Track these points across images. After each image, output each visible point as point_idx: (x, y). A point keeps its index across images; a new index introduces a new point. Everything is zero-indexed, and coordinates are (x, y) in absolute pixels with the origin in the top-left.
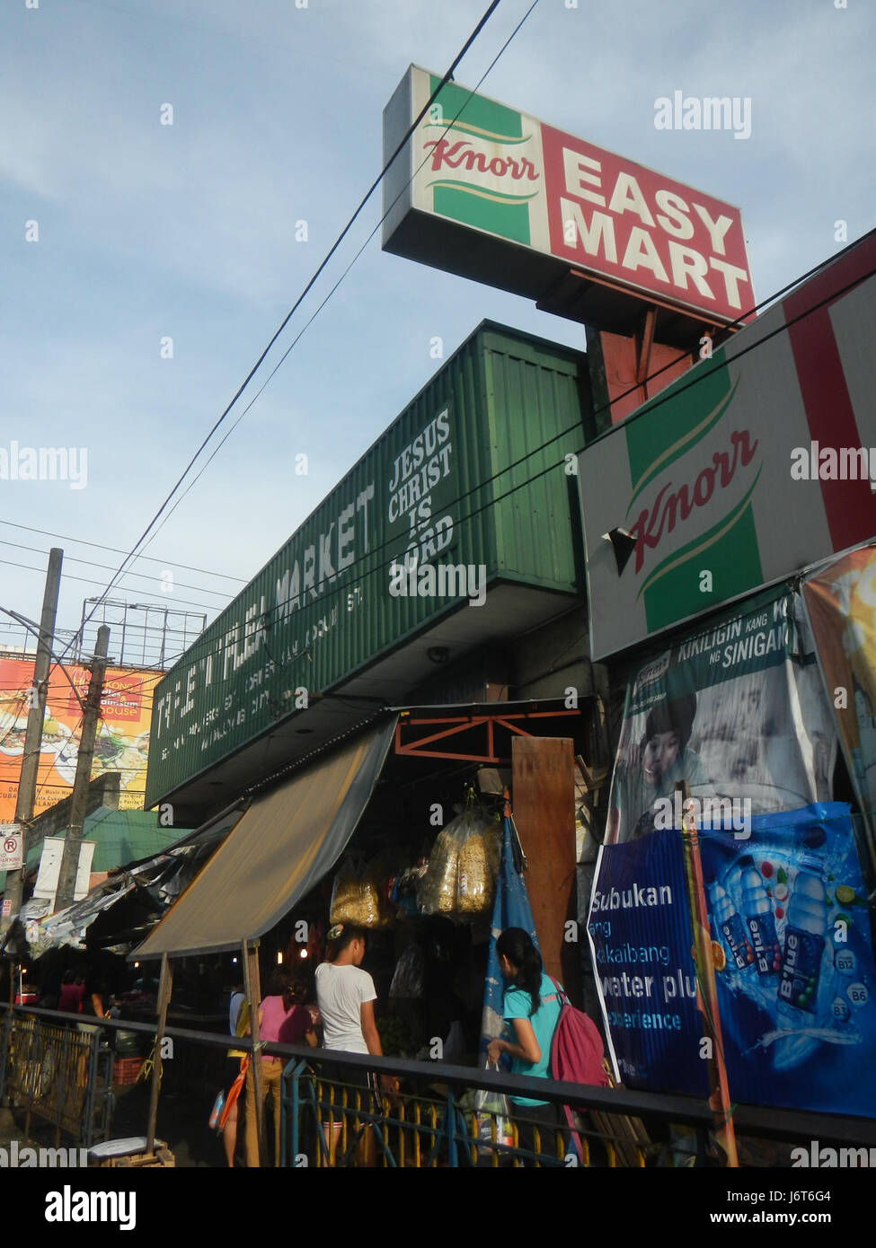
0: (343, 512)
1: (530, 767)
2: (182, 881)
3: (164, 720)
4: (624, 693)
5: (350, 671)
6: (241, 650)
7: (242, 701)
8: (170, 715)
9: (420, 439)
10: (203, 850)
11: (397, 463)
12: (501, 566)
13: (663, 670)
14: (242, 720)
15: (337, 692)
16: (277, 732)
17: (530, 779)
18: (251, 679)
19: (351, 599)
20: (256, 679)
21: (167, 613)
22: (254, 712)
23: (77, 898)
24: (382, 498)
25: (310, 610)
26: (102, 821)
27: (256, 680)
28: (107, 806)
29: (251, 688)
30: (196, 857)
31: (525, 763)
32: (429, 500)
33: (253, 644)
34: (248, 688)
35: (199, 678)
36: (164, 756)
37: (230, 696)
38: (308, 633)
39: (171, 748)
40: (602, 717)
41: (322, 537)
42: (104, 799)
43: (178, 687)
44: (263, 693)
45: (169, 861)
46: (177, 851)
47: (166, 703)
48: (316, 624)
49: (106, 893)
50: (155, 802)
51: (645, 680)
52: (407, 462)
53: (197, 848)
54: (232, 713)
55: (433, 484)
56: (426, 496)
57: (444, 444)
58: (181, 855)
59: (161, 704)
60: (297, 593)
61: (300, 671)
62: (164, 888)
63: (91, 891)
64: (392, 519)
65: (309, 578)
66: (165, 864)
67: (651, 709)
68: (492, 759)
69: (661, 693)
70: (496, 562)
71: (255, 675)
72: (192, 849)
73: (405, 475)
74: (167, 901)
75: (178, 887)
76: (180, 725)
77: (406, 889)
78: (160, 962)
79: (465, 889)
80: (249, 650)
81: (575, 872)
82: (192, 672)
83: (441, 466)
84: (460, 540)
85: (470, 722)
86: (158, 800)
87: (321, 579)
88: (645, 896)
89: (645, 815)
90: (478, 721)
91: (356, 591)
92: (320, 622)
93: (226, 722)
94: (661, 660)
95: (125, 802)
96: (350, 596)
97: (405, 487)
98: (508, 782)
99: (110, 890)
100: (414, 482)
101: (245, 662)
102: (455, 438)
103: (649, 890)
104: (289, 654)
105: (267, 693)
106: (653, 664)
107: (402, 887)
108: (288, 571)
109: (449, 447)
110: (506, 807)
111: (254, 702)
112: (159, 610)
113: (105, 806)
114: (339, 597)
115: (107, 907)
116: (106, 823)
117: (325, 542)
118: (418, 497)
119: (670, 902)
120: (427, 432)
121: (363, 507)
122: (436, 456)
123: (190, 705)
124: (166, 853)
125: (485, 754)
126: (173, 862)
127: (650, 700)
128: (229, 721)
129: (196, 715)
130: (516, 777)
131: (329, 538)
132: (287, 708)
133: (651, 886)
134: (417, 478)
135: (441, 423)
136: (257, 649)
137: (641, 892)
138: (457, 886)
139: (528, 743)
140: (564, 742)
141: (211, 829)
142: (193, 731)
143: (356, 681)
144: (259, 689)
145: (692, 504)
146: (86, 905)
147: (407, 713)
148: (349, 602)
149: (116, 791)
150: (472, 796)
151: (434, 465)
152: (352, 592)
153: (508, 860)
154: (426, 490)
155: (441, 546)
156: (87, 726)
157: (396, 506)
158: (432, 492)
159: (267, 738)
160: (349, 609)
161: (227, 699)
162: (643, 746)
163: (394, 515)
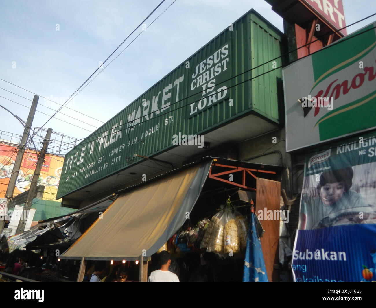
0: (166, 87)
1: (263, 192)
2: (74, 227)
3: (69, 166)
4: (303, 166)
5: (164, 149)
6: (108, 140)
7: (108, 159)
8: (72, 165)
9: (211, 57)
10: (83, 216)
11: (197, 67)
12: (254, 106)
13: (327, 157)
14: (106, 167)
15: (155, 158)
16: (122, 172)
17: (263, 197)
18: (112, 151)
19: (167, 121)
20: (116, 151)
21: (63, 136)
22: (112, 164)
23: (26, 230)
24: (188, 81)
25: (145, 125)
26: (36, 203)
27: (114, 152)
28: (38, 197)
29: (112, 155)
30: (81, 218)
31: (261, 190)
32: (214, 81)
33: (115, 138)
34: (110, 155)
35: (87, 151)
36: (67, 180)
37: (101, 158)
38: (143, 134)
39: (71, 176)
40: (288, 176)
41: (154, 97)
42: (37, 195)
43: (77, 154)
44: (118, 156)
45: (69, 219)
46: (73, 215)
47: (70, 160)
48: (148, 130)
49: (40, 229)
50: (60, 197)
51: (315, 161)
52: (203, 66)
53: (81, 215)
54: (102, 164)
55: (216, 74)
56: (213, 79)
57: (224, 58)
58: (75, 217)
59: (68, 160)
60: (139, 117)
61: (138, 148)
62: (66, 229)
63: (32, 228)
64: (192, 88)
65: (145, 113)
66: (68, 219)
67: (322, 173)
68: (244, 186)
69: (327, 166)
70: (251, 104)
71: (115, 150)
72: (79, 215)
73: (201, 71)
74: (67, 234)
75: (72, 229)
76: (76, 168)
77: (182, 240)
78: (80, 260)
79: (229, 242)
80: (112, 141)
81: (278, 240)
82: (84, 149)
83: (222, 67)
84: (231, 96)
85: (237, 169)
86: (63, 196)
87: (152, 111)
88: (329, 255)
89: (326, 218)
90: (240, 169)
91: (170, 117)
92: (150, 130)
93: (98, 167)
94: (325, 153)
95: (46, 197)
96: (166, 119)
97: (201, 76)
98: (253, 198)
99: (42, 228)
100: (206, 74)
101: (110, 145)
102: (231, 55)
103: (332, 253)
104: (132, 142)
105: (120, 157)
106: (320, 155)
107: (180, 238)
108: (135, 111)
109: (228, 59)
110: (252, 208)
111: (113, 160)
112: (61, 135)
113: (37, 197)
114: (161, 120)
115: (41, 234)
116: (37, 204)
117: (155, 99)
118: (208, 79)
119: (345, 259)
120: (215, 54)
121: (177, 85)
122: (220, 63)
123: (81, 161)
124: (69, 215)
125: (242, 184)
126: (71, 219)
127: (321, 169)
128: (100, 167)
129: (83, 165)
130: (258, 195)
131: (157, 98)
132: (135, 160)
133: (333, 251)
134: (208, 72)
135: (225, 50)
136: (116, 140)
137: (326, 253)
138: (224, 241)
139: (263, 181)
140: (277, 183)
141: (92, 207)
142: (82, 170)
143: (165, 153)
144: (116, 156)
145: (350, 88)
146: (29, 233)
147: (216, 160)
148: (166, 122)
149: (42, 192)
150: (229, 202)
151: (218, 67)
152: (168, 118)
153: (253, 231)
154: (212, 76)
155: (220, 98)
156: (39, 164)
157: (195, 84)
158: (215, 77)
159: (117, 174)
160: (166, 124)
161: (99, 159)
162: (319, 188)
163: (194, 87)
